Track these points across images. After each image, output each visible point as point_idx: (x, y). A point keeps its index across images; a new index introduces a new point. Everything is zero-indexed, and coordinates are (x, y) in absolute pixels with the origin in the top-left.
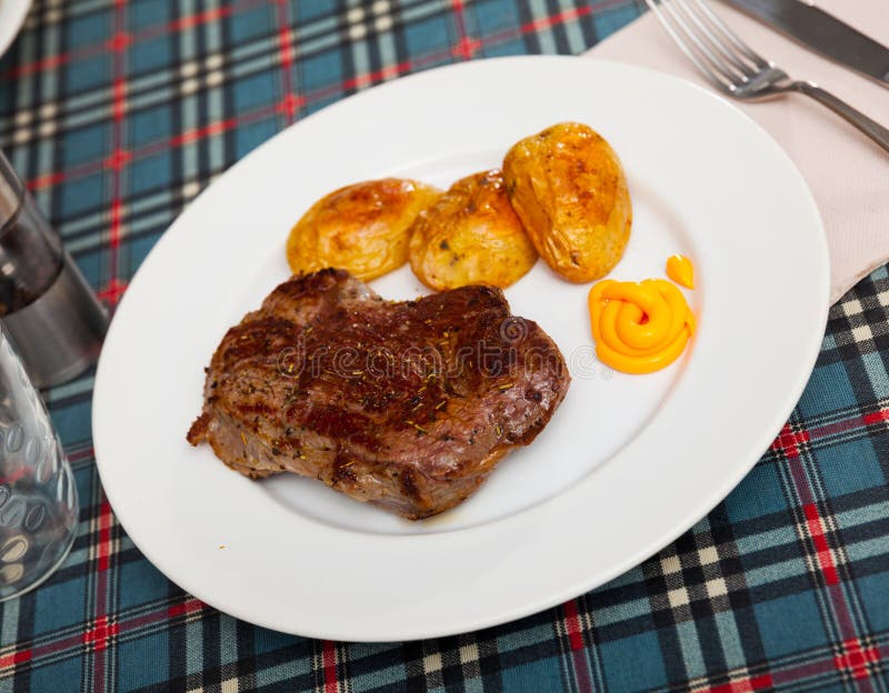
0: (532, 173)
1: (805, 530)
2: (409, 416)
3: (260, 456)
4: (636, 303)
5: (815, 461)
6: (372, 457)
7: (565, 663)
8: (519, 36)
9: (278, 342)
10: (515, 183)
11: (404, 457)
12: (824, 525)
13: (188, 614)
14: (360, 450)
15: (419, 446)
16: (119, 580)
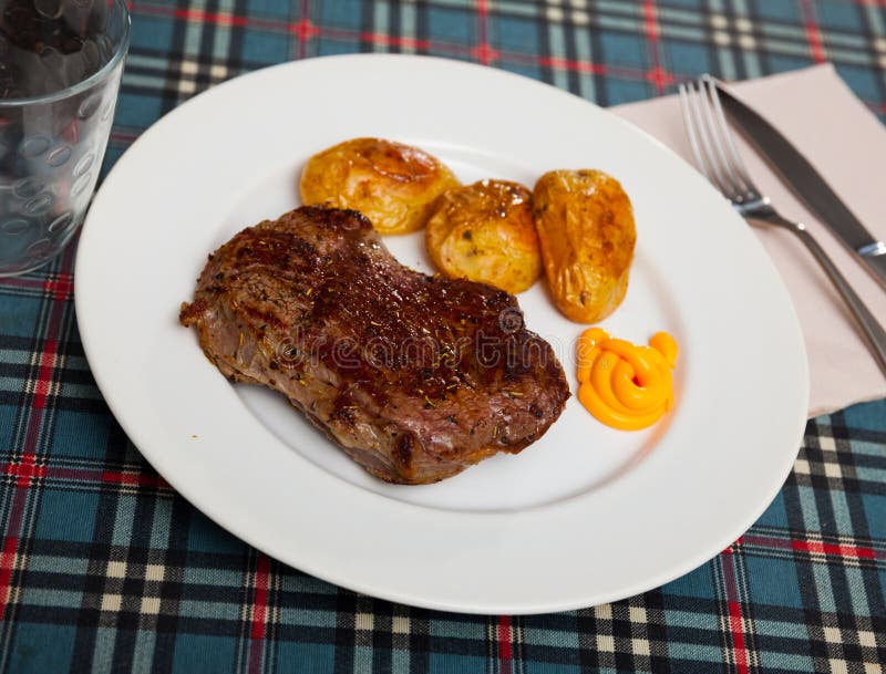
0: (569, 206)
1: (726, 624)
2: (421, 385)
3: (253, 363)
4: (633, 364)
5: (745, 564)
6: (376, 409)
7: (492, 667)
8: (536, 65)
9: (299, 261)
10: (545, 208)
11: (410, 424)
12: (744, 626)
13: (123, 485)
14: (365, 398)
15: (425, 418)
16: (54, 424)
